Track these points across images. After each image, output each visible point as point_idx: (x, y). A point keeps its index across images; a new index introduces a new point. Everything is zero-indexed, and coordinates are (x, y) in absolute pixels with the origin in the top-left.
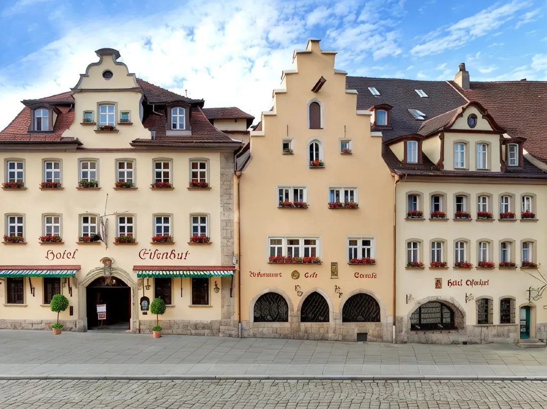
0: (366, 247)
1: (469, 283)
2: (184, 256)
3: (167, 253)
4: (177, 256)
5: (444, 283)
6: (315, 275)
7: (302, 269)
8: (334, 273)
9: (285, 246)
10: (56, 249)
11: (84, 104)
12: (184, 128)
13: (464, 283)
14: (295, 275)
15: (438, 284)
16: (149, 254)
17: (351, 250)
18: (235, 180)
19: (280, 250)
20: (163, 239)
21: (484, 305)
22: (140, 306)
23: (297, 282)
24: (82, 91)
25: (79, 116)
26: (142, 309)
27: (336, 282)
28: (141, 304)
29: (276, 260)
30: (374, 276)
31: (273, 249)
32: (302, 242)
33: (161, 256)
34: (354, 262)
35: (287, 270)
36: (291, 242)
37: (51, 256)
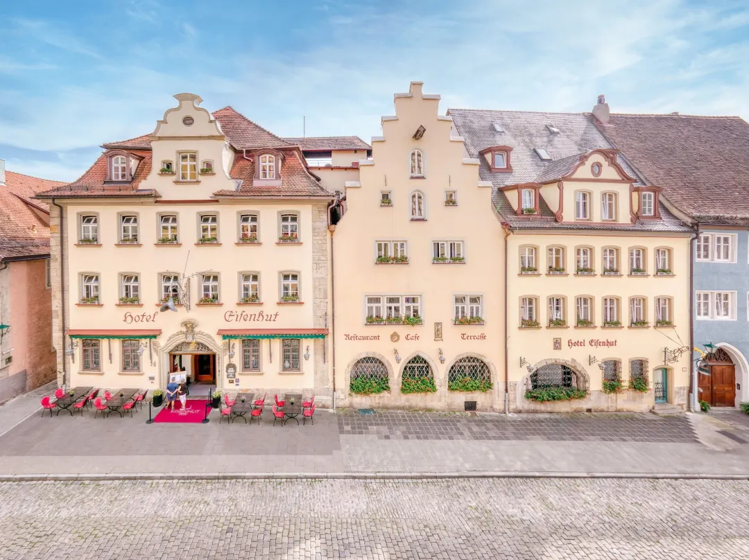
0: (475, 305)
1: (593, 344)
2: (273, 317)
3: (255, 315)
4: (265, 317)
5: (564, 344)
6: (417, 337)
7: (402, 330)
8: (438, 334)
9: (384, 305)
10: (135, 311)
11: (162, 153)
12: (274, 178)
13: (587, 343)
14: (395, 337)
15: (557, 344)
16: (236, 316)
17: (457, 308)
18: (329, 234)
19: (378, 309)
20: (250, 299)
21: (612, 368)
22: (225, 374)
23: (395, 345)
24: (160, 138)
25: (157, 165)
26: (228, 377)
27: (440, 344)
28: (227, 371)
29: (373, 320)
30: (483, 337)
31: (370, 309)
32: (402, 300)
33: (248, 318)
34: (461, 321)
35: (385, 331)
36: (392, 300)
37: (129, 319)
